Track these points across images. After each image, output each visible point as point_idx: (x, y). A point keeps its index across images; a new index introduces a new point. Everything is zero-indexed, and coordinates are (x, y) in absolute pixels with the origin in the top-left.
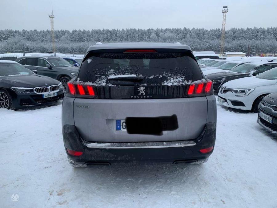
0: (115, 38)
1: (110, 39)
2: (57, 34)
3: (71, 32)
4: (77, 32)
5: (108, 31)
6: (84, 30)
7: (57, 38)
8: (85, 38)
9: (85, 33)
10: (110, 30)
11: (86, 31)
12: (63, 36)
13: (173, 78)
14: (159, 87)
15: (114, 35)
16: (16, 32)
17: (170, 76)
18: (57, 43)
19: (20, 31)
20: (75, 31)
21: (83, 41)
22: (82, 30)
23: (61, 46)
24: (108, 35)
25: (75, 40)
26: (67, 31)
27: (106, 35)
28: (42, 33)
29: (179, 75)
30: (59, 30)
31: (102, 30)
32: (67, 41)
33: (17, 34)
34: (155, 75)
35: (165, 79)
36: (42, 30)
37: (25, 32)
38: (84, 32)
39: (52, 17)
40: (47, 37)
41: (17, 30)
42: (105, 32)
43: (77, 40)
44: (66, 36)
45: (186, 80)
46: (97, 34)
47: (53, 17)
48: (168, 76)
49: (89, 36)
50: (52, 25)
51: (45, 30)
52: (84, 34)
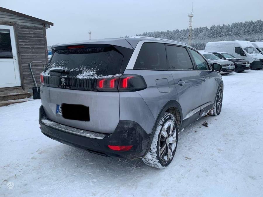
0: (259, 30)
1: (253, 32)
2: (195, 32)
3: (209, 28)
4: (216, 28)
5: (252, 23)
6: (223, 25)
7: (195, 35)
8: (223, 33)
10: (253, 21)
11: (225, 26)
12: (201, 33)
13: (87, 72)
14: (74, 79)
15: (259, 27)
16: (162, 33)
17: (85, 70)
18: (194, 40)
19: (165, 32)
20: (214, 27)
21: (220, 37)
22: (221, 25)
23: (198, 42)
24: (251, 27)
25: (212, 36)
26: (206, 27)
27: (248, 28)
28: (182, 32)
29: (92, 69)
30: (198, 28)
31: (244, 23)
32: (204, 37)
33: (163, 35)
34: (75, 69)
35: (80, 72)
36: (183, 29)
37: (168, 32)
38: (223, 27)
39: (191, 16)
40: (186, 36)
41: (163, 31)
42: (247, 24)
43: (215, 35)
44: (204, 33)
45: (96, 75)
46: (237, 27)
47: (193, 15)
48: (83, 70)
49: (228, 30)
50: (190, 24)
51: (186, 29)
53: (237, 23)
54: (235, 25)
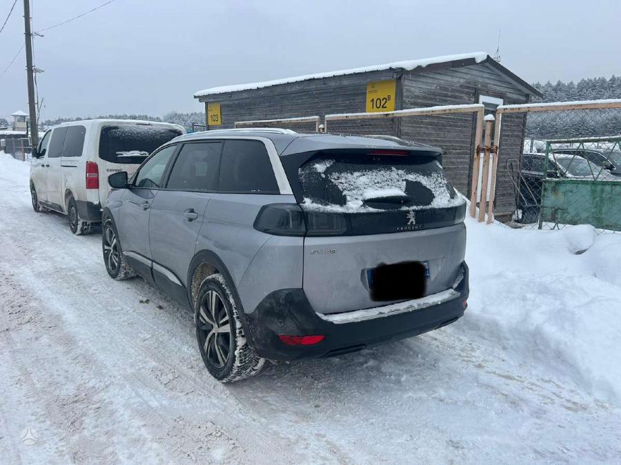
6: (559, 84)
9: (560, 90)
31: (608, 80)
38: (559, 87)
42: (617, 83)
52: (559, 92)
53: (591, 80)
54: (588, 83)
